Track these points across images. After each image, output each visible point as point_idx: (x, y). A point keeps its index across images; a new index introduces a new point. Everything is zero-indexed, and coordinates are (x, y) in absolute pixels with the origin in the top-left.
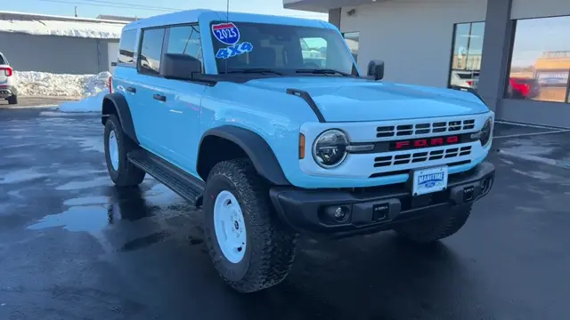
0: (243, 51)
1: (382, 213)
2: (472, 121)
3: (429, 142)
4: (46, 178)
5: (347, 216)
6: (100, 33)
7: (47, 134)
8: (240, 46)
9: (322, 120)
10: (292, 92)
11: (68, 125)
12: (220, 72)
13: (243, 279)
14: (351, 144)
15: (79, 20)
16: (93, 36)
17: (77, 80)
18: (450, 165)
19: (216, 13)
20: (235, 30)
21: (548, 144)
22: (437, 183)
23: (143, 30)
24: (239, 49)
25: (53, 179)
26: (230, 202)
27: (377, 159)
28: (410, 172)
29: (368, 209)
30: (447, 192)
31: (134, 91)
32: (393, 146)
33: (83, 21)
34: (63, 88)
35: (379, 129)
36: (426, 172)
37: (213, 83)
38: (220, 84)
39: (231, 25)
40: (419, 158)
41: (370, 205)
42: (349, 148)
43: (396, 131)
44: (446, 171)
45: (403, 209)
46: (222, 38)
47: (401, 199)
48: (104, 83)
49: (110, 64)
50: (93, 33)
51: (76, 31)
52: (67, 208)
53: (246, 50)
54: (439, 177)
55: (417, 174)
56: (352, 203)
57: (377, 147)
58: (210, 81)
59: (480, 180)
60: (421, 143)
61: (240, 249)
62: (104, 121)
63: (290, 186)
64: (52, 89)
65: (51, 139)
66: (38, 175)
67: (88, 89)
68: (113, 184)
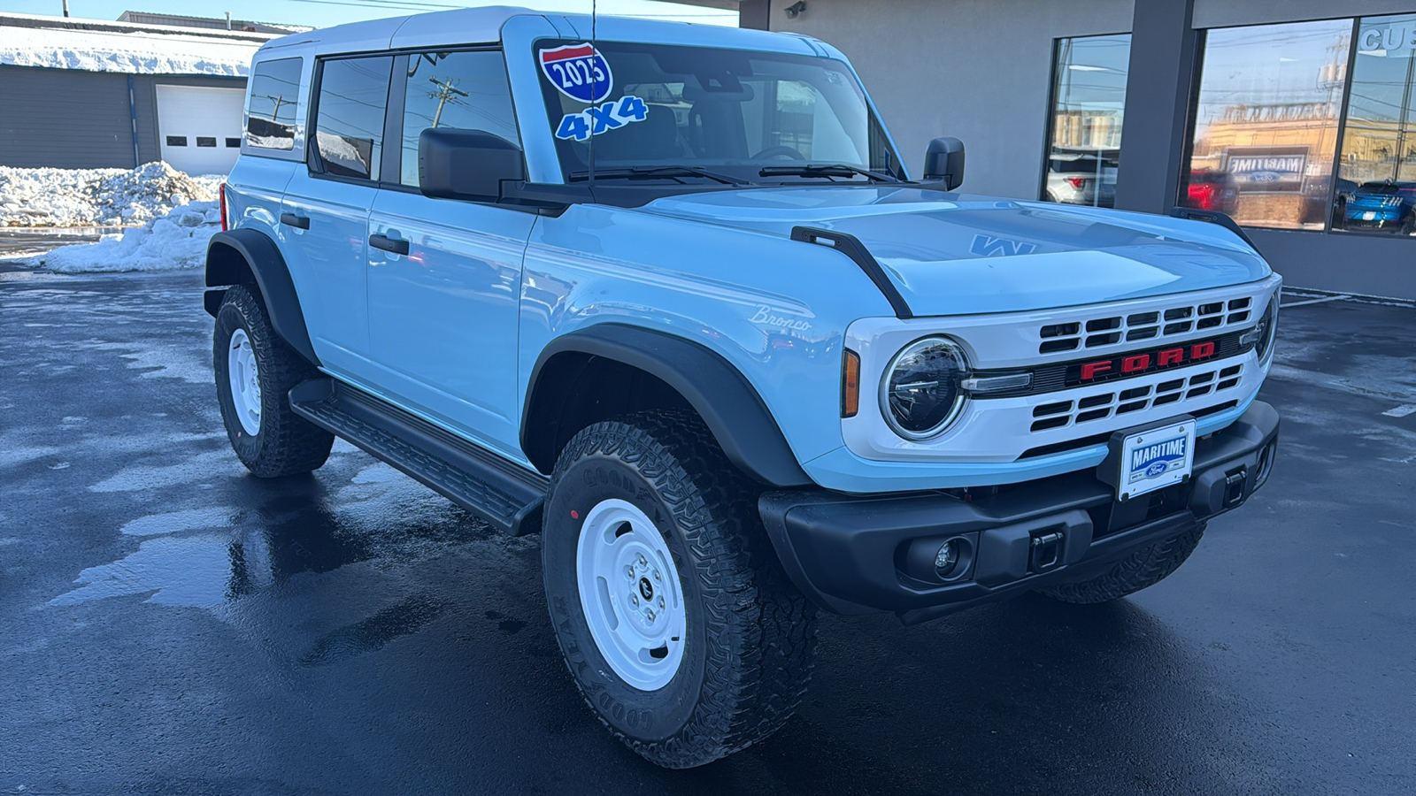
0: (624, 121)
1: (1047, 551)
2: (1244, 302)
3: (1154, 360)
4: (54, 460)
5: (967, 564)
6: (134, 61)
7: (28, 334)
8: (617, 106)
9: (903, 312)
10: (805, 235)
11: (81, 308)
12: (570, 179)
13: (679, 734)
14: (978, 374)
15: (76, 26)
16: (113, 67)
17: (82, 185)
18: (1197, 414)
19: (548, 18)
20: (599, 64)
21: (1302, 334)
22: (1171, 464)
23: (321, 60)
24: (614, 115)
25: (76, 462)
26: (625, 528)
27: (1039, 411)
28: (1113, 440)
29: (1019, 542)
30: (1190, 482)
31: (304, 223)
32: (1073, 374)
33: (85, 27)
34: (41, 206)
35: (1047, 331)
36: (1149, 438)
37: (556, 209)
38: (577, 212)
39: (587, 51)
40: (1132, 402)
41: (1022, 532)
42: (972, 383)
43: (1083, 334)
44: (1191, 429)
45: (1096, 536)
46: (567, 84)
47: (1091, 510)
48: (155, 193)
49: (163, 141)
50: (114, 58)
51: (68, 54)
52: (134, 544)
53: (633, 118)
54: (1175, 448)
55: (1130, 444)
56: (980, 528)
57: (1039, 378)
58: (548, 204)
59: (1256, 449)
60: (1136, 363)
61: (660, 653)
62: (212, 303)
63: (813, 489)
64: (15, 208)
65: (42, 349)
66: (34, 453)
67: (112, 209)
68: (244, 470)
